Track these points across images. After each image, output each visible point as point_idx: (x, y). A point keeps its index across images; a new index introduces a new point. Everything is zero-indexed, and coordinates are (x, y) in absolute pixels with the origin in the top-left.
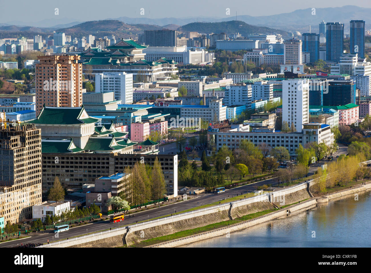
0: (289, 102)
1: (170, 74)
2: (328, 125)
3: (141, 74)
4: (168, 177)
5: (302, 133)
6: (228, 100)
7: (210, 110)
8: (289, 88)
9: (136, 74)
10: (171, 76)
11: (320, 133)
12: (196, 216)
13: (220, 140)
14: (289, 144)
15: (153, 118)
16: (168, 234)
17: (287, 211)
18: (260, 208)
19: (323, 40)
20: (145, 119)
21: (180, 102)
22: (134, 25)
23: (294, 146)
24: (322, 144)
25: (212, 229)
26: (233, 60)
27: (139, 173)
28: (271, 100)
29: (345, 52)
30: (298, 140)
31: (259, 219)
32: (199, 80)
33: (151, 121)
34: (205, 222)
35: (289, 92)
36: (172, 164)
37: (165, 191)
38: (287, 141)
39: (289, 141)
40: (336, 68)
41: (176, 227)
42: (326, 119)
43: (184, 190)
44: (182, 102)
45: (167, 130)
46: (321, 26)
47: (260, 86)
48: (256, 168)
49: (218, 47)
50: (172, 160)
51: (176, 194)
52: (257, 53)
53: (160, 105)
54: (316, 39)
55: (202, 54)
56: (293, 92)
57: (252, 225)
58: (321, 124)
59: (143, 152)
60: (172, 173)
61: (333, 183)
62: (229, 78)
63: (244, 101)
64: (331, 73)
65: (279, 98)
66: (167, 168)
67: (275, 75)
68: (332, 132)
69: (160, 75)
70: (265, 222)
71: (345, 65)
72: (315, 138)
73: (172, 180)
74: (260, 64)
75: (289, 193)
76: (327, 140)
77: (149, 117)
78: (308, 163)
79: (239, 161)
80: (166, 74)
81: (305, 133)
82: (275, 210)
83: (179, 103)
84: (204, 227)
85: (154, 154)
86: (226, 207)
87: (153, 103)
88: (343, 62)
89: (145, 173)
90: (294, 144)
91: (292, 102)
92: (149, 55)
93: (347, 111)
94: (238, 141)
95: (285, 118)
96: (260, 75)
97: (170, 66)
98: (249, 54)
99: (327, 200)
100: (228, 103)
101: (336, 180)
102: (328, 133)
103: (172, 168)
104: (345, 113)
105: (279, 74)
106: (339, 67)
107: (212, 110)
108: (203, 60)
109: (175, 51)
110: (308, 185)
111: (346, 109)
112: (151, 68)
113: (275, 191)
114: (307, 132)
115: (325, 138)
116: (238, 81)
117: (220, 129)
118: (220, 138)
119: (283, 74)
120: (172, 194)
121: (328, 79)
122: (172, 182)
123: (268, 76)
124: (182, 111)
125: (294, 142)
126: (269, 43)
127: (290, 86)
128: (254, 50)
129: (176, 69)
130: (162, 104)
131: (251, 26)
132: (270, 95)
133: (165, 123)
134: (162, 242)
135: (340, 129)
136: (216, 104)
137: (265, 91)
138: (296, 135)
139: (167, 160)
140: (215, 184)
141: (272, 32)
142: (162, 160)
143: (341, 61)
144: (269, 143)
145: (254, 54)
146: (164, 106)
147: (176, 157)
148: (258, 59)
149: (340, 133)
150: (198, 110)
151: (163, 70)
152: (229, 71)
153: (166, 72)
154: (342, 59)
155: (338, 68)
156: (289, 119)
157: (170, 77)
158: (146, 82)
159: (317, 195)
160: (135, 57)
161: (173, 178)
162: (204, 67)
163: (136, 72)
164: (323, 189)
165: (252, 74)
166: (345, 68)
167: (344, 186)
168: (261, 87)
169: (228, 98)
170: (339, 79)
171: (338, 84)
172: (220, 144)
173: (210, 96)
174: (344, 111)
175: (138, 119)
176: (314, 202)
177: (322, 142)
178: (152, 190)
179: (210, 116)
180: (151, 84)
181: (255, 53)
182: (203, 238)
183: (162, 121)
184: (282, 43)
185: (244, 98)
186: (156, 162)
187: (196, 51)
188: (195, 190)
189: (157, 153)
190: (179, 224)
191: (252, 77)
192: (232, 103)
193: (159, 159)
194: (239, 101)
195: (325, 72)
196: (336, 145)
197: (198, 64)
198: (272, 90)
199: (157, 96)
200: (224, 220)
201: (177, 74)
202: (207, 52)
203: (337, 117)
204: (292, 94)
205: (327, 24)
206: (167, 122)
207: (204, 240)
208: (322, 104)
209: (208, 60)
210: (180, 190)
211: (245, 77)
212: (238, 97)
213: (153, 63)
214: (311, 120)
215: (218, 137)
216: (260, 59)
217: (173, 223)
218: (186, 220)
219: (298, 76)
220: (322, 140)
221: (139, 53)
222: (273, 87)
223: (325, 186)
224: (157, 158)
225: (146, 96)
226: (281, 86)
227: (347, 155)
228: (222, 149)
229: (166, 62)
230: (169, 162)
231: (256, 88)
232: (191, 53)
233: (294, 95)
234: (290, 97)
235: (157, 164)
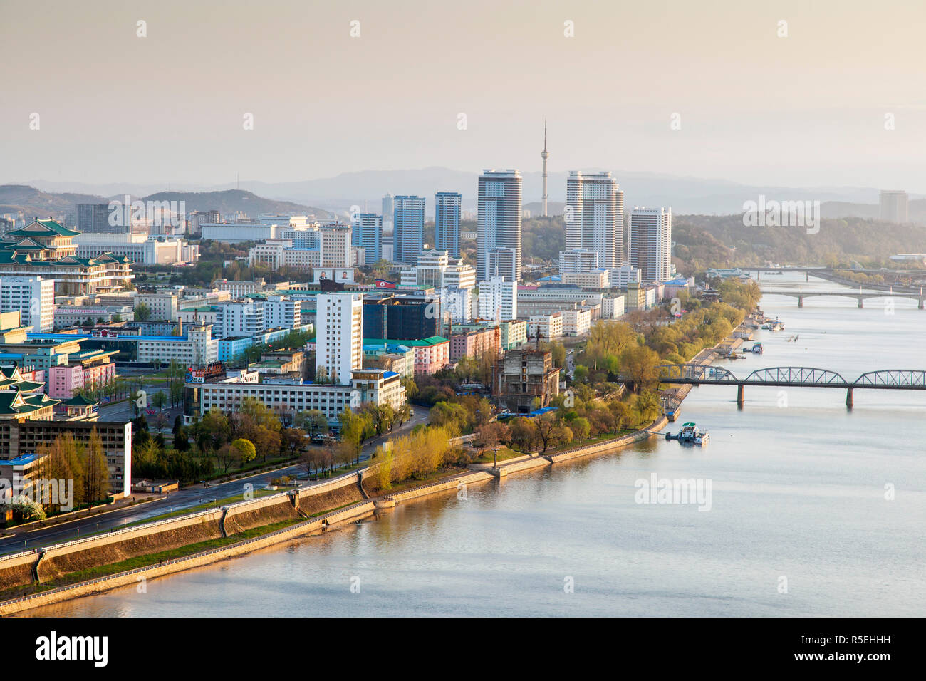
0: (328, 332)
1: (120, 280)
2: (395, 374)
3: (69, 280)
4: (114, 461)
5: (351, 386)
6: (221, 329)
7: (190, 345)
8: (329, 308)
9: (60, 280)
10: (122, 285)
11: (381, 386)
12: (163, 530)
13: (207, 398)
14: (328, 405)
15: (89, 357)
16: (113, 562)
17: (323, 522)
18: (275, 517)
19: (389, 226)
20: (74, 361)
21: (137, 330)
22: (58, 195)
23: (336, 409)
24: (384, 406)
25: (192, 553)
26: (231, 258)
27: (62, 455)
28: (298, 328)
29: (426, 246)
30: (343, 398)
31: (273, 536)
32: (171, 293)
33: (86, 363)
34: (178, 541)
35: (329, 315)
36: (122, 439)
37: (108, 487)
38: (324, 401)
39: (328, 401)
40: (410, 275)
41: (127, 550)
42: (392, 362)
43: (142, 484)
44: (140, 330)
45: (113, 379)
46: (386, 201)
47: (278, 304)
48: (269, 446)
49: (206, 235)
50: (122, 431)
51: (127, 491)
52: (274, 247)
53: (101, 335)
54: (377, 225)
55: (176, 247)
56: (334, 315)
57: (261, 547)
58: (383, 371)
59: (70, 417)
60: (121, 454)
61: (403, 475)
62: (224, 290)
63: (249, 329)
64: (402, 283)
65: (312, 325)
66: (111, 446)
67: (306, 285)
68: (402, 385)
69: (103, 281)
70: (284, 541)
71: (426, 270)
72: (372, 395)
73: (120, 466)
74: (278, 266)
75: (327, 490)
76: (393, 399)
77: (81, 356)
78: (359, 439)
79: (240, 435)
80: (113, 281)
81: (355, 386)
82: (302, 520)
83: (135, 333)
84: (177, 550)
85: (90, 420)
86: (215, 514)
87: (89, 332)
88: (422, 264)
89: (74, 454)
90: (336, 405)
91: (334, 333)
92: (84, 247)
93: (428, 349)
94: (238, 399)
95: (321, 361)
96: (278, 285)
97: (121, 268)
98: (259, 248)
99: (393, 503)
100: (221, 333)
101: (408, 469)
102: (395, 387)
103: (122, 446)
104: (425, 353)
105: (310, 283)
106: (416, 272)
107: (194, 345)
108: (179, 258)
109: (128, 241)
110: (360, 476)
111: (427, 346)
112: (86, 271)
113: (301, 487)
114: (359, 386)
115: (390, 396)
116: (240, 295)
117: (206, 379)
118: (207, 394)
119: (318, 283)
120: (121, 491)
121: (396, 293)
122: (120, 470)
123: (292, 286)
124: (140, 347)
125: (336, 402)
126: (295, 230)
127: (330, 305)
128: (267, 242)
129: (130, 273)
130: (105, 334)
131: (263, 200)
132: (296, 320)
133: (109, 366)
134: (102, 576)
135: (416, 380)
136: (200, 335)
137: (286, 313)
138: (340, 390)
139: (113, 431)
140: (197, 475)
141: (298, 210)
142: (103, 431)
143: (418, 262)
144: (293, 404)
145: (267, 248)
146: (108, 337)
147: (128, 427)
148: (275, 257)
149: (418, 387)
150: (169, 345)
151: (107, 274)
152: (224, 277)
153: (112, 277)
154: (422, 259)
155: (414, 275)
156: (328, 362)
157: (121, 287)
158: (77, 294)
159: (374, 494)
160: (58, 250)
161: (123, 464)
162: (180, 269)
163: (59, 276)
164: (386, 484)
165: (264, 283)
166: (426, 275)
167: (422, 479)
168: (280, 305)
169: (221, 324)
170: (415, 294)
171: (413, 303)
172: (207, 405)
173: (191, 320)
174: (423, 350)
175: (62, 360)
176: (370, 506)
177: (385, 402)
178: (86, 484)
179: (190, 355)
180: (86, 297)
181: (269, 247)
182: (176, 570)
183: (105, 364)
184: (316, 229)
185: (249, 325)
186: (93, 434)
187: (166, 241)
188: (162, 483)
189: (95, 420)
190: (132, 545)
191: (264, 288)
192: (228, 334)
193: (98, 429)
194: (241, 330)
195: (391, 281)
196: (410, 407)
197: (170, 264)
198: (299, 311)
199: (96, 321)
200: (212, 538)
201: (133, 280)
202: (185, 244)
203: (410, 360)
204: (334, 318)
205: (395, 199)
206: (113, 365)
207: (176, 572)
208: (385, 336)
209: (188, 258)
210: (135, 484)
211: (251, 287)
212: (240, 323)
213: (91, 262)
214: (366, 364)
215: (202, 391)
216: (277, 257)
217: (122, 542)
218: (145, 538)
219: (345, 287)
220: (385, 399)
221: (67, 243)
222: (300, 307)
223: (389, 479)
224: (94, 427)
225: (77, 319)
226: (314, 303)
227: (428, 425)
228: (210, 412)
229: (112, 261)
230: (117, 435)
231: (270, 307)
232: (158, 245)
233: (337, 321)
234: (331, 324)
235: (95, 439)
